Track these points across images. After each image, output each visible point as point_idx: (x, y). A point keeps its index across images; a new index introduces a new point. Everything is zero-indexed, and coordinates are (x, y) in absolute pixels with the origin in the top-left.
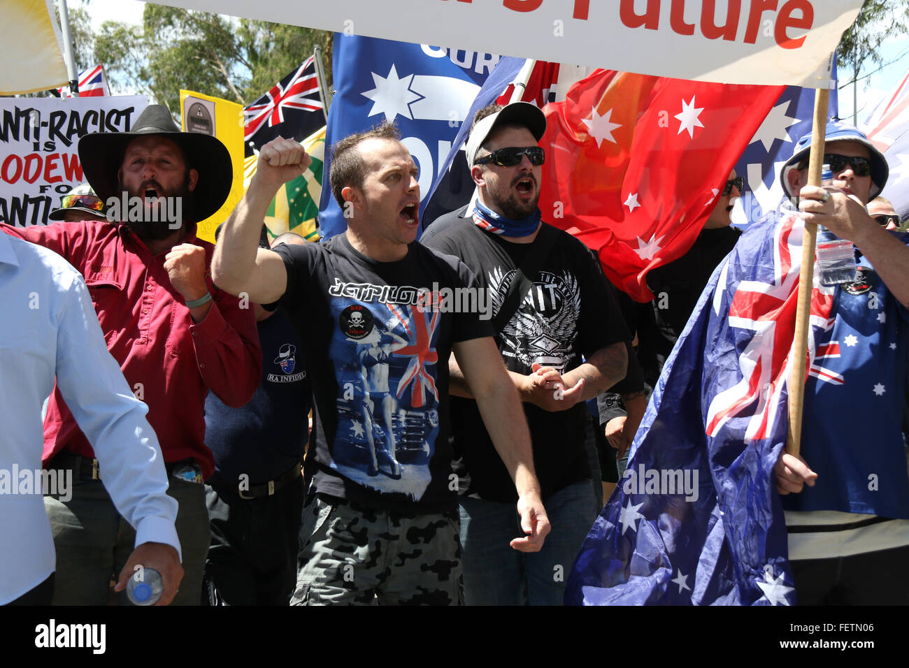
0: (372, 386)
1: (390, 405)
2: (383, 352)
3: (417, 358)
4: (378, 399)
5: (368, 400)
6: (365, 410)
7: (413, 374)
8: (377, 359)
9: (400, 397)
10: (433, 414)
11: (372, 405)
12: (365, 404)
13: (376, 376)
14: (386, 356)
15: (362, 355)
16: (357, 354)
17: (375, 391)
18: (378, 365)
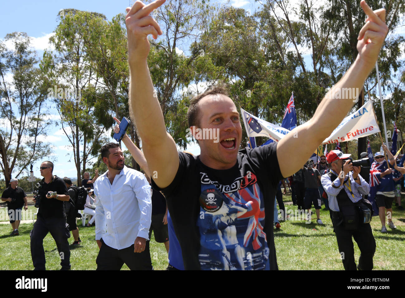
0: (227, 241)
1: (240, 252)
2: (231, 219)
3: (254, 218)
4: (232, 249)
5: (225, 251)
6: (224, 258)
7: (252, 229)
8: (227, 224)
9: (246, 246)
10: (266, 251)
11: (228, 254)
12: (224, 255)
13: (227, 234)
14: (233, 221)
15: (217, 223)
16: (214, 222)
17: (229, 244)
18: (228, 227)
